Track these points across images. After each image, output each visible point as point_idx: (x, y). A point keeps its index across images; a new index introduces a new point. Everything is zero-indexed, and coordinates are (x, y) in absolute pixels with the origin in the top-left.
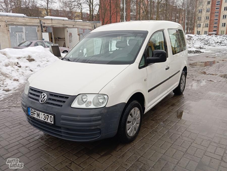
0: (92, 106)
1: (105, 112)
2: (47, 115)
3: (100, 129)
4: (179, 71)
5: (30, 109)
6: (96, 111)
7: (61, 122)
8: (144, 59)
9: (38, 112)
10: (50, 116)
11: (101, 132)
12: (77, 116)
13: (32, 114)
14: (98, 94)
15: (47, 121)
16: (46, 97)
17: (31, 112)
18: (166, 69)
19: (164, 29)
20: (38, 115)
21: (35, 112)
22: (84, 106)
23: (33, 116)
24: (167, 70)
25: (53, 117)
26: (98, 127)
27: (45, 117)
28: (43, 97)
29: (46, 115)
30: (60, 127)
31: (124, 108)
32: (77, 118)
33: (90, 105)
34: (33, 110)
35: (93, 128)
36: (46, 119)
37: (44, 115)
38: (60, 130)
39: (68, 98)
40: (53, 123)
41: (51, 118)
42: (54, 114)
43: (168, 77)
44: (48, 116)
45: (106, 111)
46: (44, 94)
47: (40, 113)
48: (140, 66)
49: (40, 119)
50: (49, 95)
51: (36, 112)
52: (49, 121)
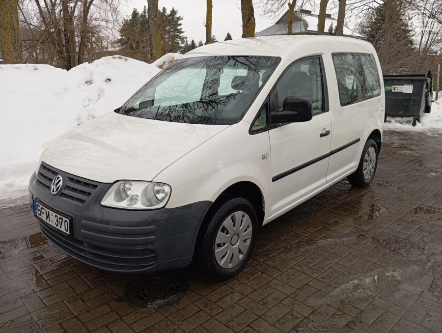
0: (139, 205)
1: (165, 218)
2: (60, 218)
3: (153, 251)
4: (358, 140)
5: (37, 203)
6: (145, 216)
7: (83, 232)
8: (264, 115)
9: (48, 210)
10: (64, 219)
11: (156, 256)
12: (108, 223)
13: (39, 213)
14: (151, 181)
15: (60, 227)
16: (61, 183)
17: (38, 210)
18: (322, 135)
19: (323, 53)
20: (48, 216)
21: (43, 211)
22: (124, 204)
23: (41, 217)
24: (324, 138)
25: (68, 221)
26: (150, 247)
27: (57, 221)
28: (56, 182)
29: (59, 216)
30: (81, 243)
31: (207, 211)
32: (109, 226)
33: (136, 203)
34: (41, 206)
35: (139, 248)
36: (59, 225)
37: (56, 216)
38: (81, 247)
39: (96, 186)
40: (68, 233)
41: (66, 223)
42: (71, 217)
43: (328, 152)
44: (61, 220)
45: (165, 215)
46: (59, 178)
47: (51, 212)
48: (254, 129)
49: (50, 223)
50: (67, 178)
51: (44, 209)
52: (63, 229)
